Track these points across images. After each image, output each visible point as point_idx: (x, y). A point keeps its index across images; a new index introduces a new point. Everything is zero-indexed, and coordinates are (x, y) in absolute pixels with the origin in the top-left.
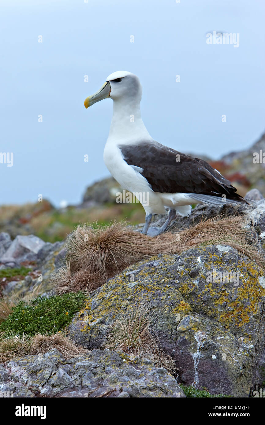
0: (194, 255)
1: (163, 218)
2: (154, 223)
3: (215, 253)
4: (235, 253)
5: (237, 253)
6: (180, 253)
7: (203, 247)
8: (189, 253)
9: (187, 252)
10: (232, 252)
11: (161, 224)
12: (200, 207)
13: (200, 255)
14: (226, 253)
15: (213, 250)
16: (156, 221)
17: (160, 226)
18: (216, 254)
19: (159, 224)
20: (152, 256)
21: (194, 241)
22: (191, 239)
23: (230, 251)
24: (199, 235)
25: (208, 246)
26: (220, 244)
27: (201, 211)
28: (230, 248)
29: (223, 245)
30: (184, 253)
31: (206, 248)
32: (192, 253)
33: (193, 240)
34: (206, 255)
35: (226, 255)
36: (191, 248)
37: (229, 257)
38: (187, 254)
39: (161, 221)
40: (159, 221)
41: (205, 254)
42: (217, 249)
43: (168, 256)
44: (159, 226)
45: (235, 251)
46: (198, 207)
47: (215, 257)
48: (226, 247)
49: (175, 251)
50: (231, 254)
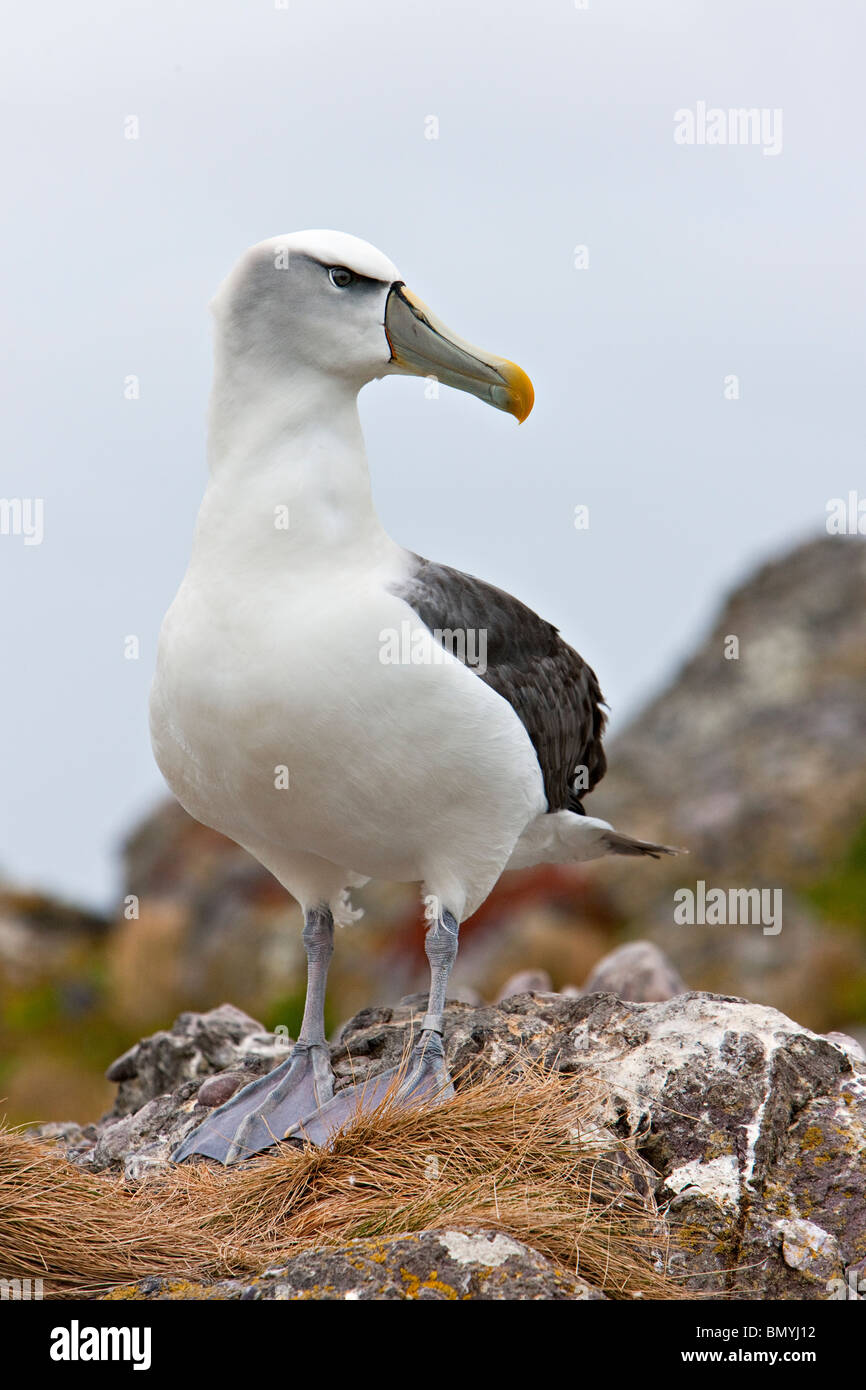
0: (328, 1281)
1: (168, 1096)
2: (121, 1123)
3: (434, 1274)
4: (535, 1273)
5: (547, 1274)
6: (256, 1273)
7: (374, 1242)
8: (298, 1274)
9: (291, 1268)
10: (522, 1267)
11: (154, 1127)
12: (354, 1037)
13: (359, 1284)
14: (490, 1274)
15: (422, 1257)
16: (128, 1110)
17: (153, 1134)
18: (439, 1276)
19: (146, 1129)
20: (110, 1289)
21: (325, 1210)
22: (311, 1202)
23: (512, 1261)
24: (352, 1180)
25: (401, 1238)
26: (460, 1225)
27: (361, 1059)
28: (513, 1248)
29: (477, 1232)
30: (274, 1272)
31: (386, 1247)
32: (318, 1271)
33: (319, 1206)
34: (390, 1285)
35: (491, 1281)
36: (312, 1247)
37: (508, 1290)
38: (290, 1277)
39: (155, 1110)
40: (145, 1111)
41: (383, 1278)
42: (445, 1251)
43: (192, 1287)
44: (142, 1135)
45: (538, 1263)
46: (345, 1036)
47: (436, 1292)
48: (491, 1240)
49: (230, 1265)
50: (518, 1277)
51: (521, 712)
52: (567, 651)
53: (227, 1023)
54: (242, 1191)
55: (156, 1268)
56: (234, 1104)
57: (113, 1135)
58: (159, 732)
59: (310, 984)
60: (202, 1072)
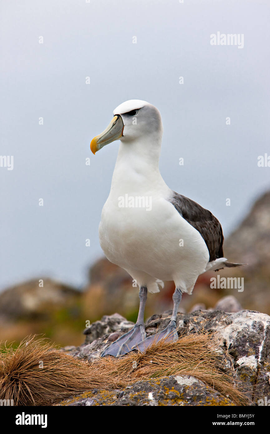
0: (144, 390)
1: (100, 339)
2: (87, 346)
3: (173, 388)
4: (201, 387)
5: (204, 387)
6: (124, 388)
7: (157, 379)
8: (136, 388)
9: (134, 386)
10: (197, 386)
11: (96, 347)
12: (151, 322)
13: (152, 390)
14: (189, 388)
15: (170, 383)
16: (89, 342)
17: (96, 349)
18: (175, 388)
19: (94, 348)
20: (84, 392)
21: (143, 370)
22: (139, 368)
23: (194, 384)
24: (151, 362)
25: (164, 378)
26: (181, 374)
27: (153, 328)
28: (195, 380)
29: (185, 376)
30: (129, 387)
31: (160, 380)
32: (141, 387)
33: (141, 369)
34: (161, 391)
35: (189, 389)
36: (139, 380)
37: (193, 392)
38: (133, 389)
39: (96, 342)
40: (94, 343)
41: (159, 389)
42: (176, 381)
43: (106, 392)
44: (93, 349)
45: (202, 384)
46: (149, 322)
47: (173, 393)
48: (189, 378)
49: (117, 385)
50: (196, 388)
51: (202, 235)
52: (214, 218)
53: (116, 319)
54: (120, 365)
55: (97, 386)
56: (118, 341)
57: (85, 349)
58: (102, 238)
59: (140, 308)
60: (109, 332)
